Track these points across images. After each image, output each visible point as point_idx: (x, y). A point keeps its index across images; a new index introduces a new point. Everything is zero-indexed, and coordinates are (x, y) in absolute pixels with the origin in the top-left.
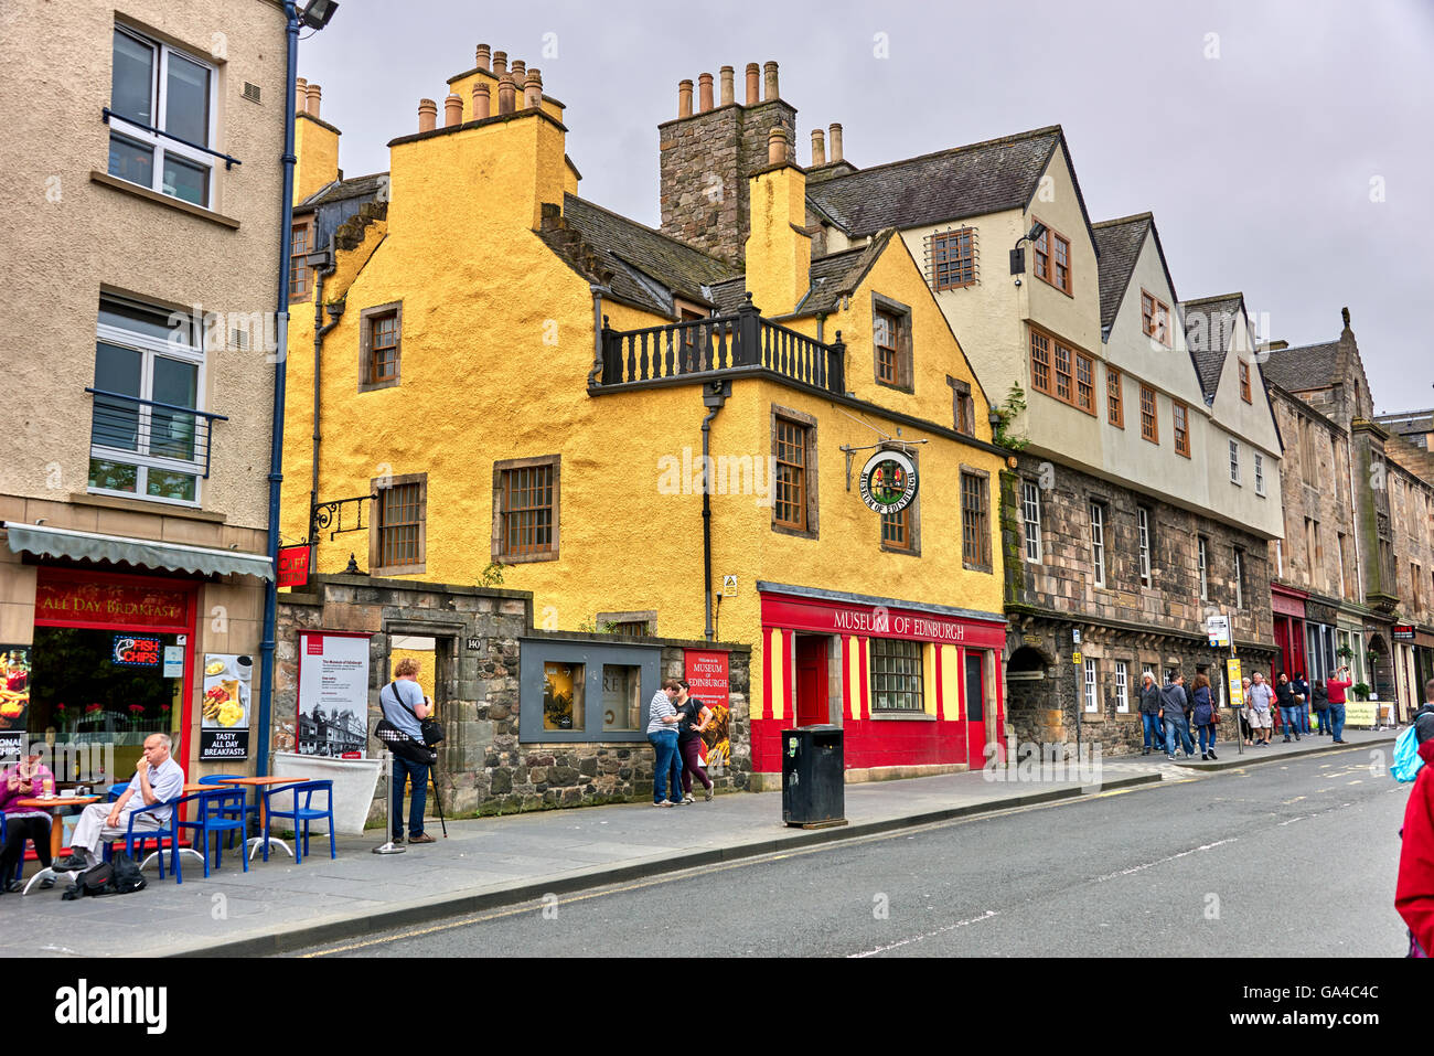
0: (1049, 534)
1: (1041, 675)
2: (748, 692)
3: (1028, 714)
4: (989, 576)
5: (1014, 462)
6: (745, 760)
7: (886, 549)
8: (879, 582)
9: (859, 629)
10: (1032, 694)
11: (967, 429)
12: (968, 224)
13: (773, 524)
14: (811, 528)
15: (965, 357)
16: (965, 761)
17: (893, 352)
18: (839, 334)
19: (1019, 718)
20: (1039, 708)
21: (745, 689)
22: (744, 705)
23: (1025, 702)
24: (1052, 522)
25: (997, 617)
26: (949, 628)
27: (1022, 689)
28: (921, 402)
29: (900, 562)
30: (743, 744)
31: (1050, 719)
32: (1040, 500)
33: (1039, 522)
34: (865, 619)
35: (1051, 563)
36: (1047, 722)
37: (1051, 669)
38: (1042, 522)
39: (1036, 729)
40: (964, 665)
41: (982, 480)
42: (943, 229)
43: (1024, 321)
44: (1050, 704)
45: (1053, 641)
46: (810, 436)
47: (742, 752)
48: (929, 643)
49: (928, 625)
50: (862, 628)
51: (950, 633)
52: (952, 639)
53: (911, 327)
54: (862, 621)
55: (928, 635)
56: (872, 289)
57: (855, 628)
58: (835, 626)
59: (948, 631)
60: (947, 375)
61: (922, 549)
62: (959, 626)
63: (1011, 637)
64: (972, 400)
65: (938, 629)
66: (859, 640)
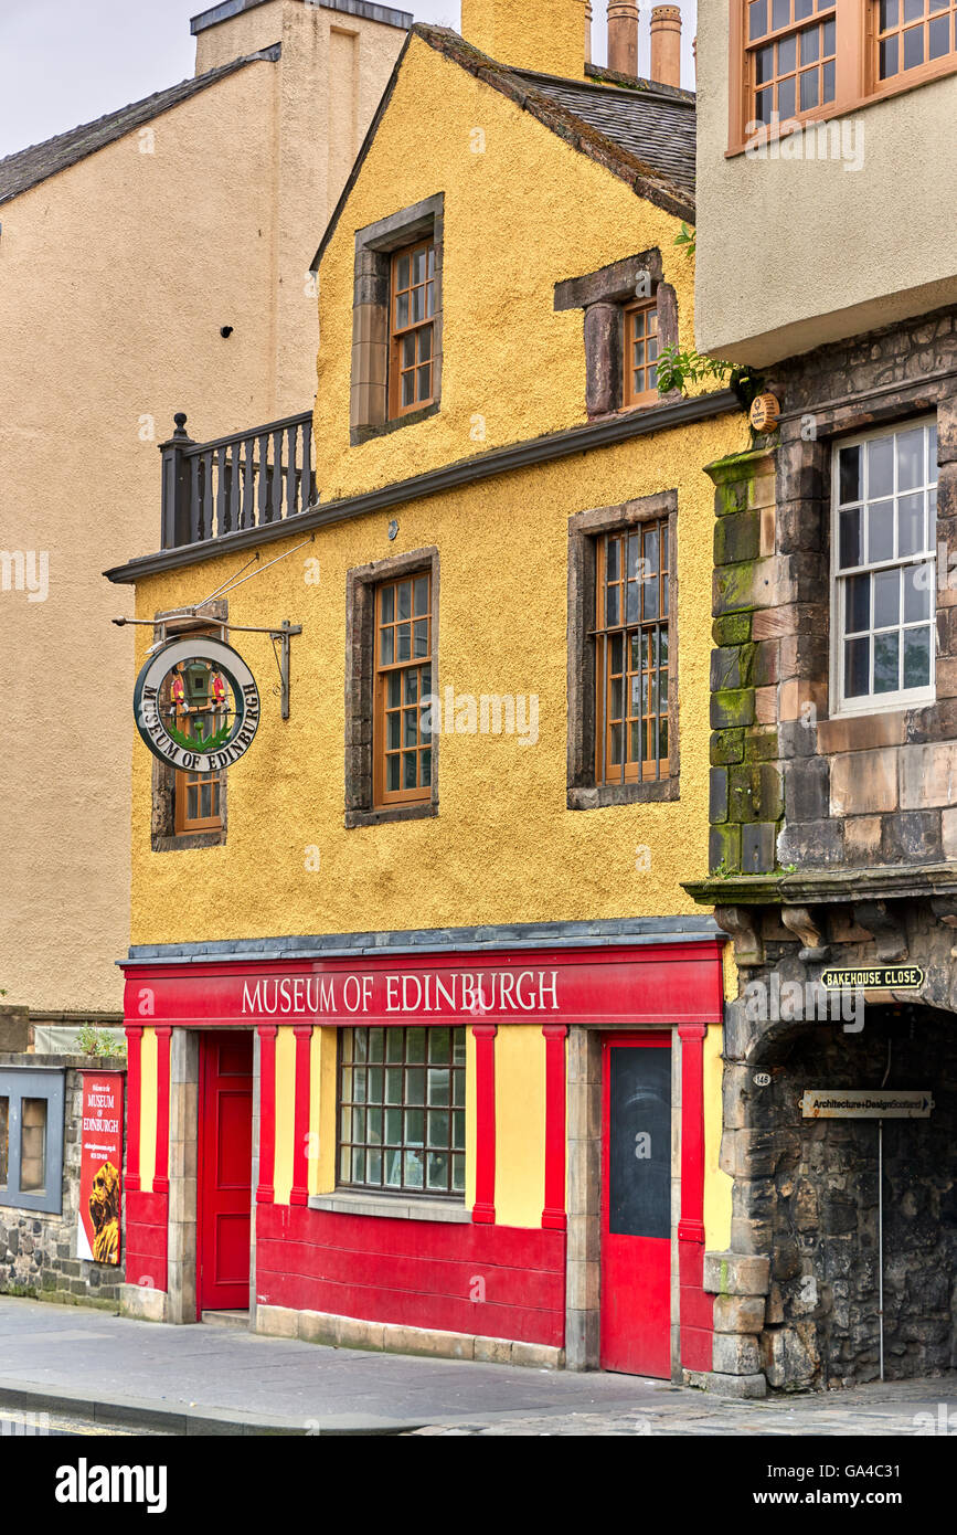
4: (663, 810)
8: (343, 898)
9: (291, 1013)
13: (154, 837)
26: (510, 982)
29: (387, 844)
34: (302, 988)
49: (439, 984)
50: (296, 1010)
51: (513, 993)
52: (521, 1011)
53: (443, 242)
54: (296, 995)
55: (438, 1008)
56: (357, 228)
57: (283, 1009)
58: (244, 1011)
59: (507, 992)
60: (556, 285)
61: (443, 796)
62: (541, 976)
63: (763, 979)
64: (670, 287)
65: (475, 988)
66: (295, 1034)
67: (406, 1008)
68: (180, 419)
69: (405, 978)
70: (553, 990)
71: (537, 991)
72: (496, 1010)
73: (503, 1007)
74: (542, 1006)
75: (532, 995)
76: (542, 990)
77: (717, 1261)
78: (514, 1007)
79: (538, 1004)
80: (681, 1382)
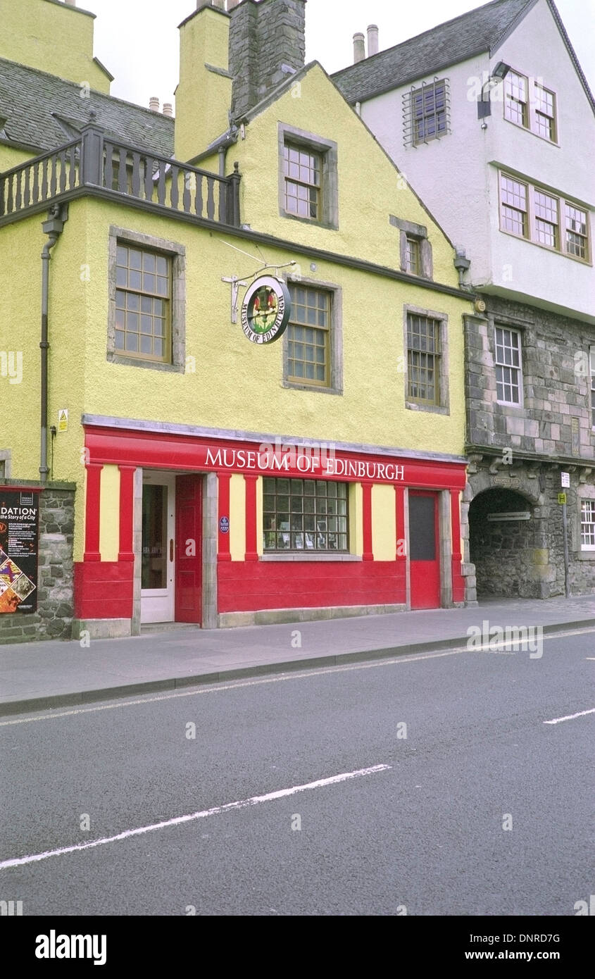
0: (530, 379)
1: (527, 516)
2: (72, 532)
3: (516, 553)
4: (444, 417)
5: (481, 305)
6: (65, 606)
7: (288, 385)
9: (245, 468)
10: (520, 534)
11: (422, 271)
12: (441, 76)
13: (110, 354)
14: (175, 361)
15: (419, 200)
16: (404, 601)
17: (318, 189)
18: (236, 166)
19: (509, 557)
20: (526, 547)
21: (68, 529)
22: (66, 547)
23: (514, 541)
24: (535, 365)
25: (457, 457)
26: (382, 469)
27: (511, 529)
28: (346, 239)
29: (312, 400)
30: (62, 588)
31: (534, 557)
32: (523, 346)
33: (520, 366)
34: (254, 457)
35: (531, 406)
36: (532, 561)
37: (536, 509)
38: (524, 367)
39: (523, 568)
40: (406, 504)
41: (438, 322)
42: (418, 85)
43: (490, 163)
44: (535, 543)
45: (537, 484)
46: (175, 264)
47: (61, 596)
48: (355, 482)
49: (351, 465)
50: (249, 466)
51: (384, 472)
52: (387, 479)
54: (249, 459)
55: (350, 474)
56: (279, 119)
57: (238, 465)
58: (207, 463)
59: (381, 471)
60: (390, 215)
61: (344, 388)
62: (397, 467)
63: (475, 478)
64: (430, 243)
65: (365, 468)
66: (245, 478)
67: (336, 473)
70: (402, 473)
71: (395, 472)
72: (375, 478)
73: (379, 477)
74: (397, 478)
75: (393, 474)
76: (397, 472)
77: (465, 566)
78: (384, 477)
79: (395, 476)
80: (454, 607)
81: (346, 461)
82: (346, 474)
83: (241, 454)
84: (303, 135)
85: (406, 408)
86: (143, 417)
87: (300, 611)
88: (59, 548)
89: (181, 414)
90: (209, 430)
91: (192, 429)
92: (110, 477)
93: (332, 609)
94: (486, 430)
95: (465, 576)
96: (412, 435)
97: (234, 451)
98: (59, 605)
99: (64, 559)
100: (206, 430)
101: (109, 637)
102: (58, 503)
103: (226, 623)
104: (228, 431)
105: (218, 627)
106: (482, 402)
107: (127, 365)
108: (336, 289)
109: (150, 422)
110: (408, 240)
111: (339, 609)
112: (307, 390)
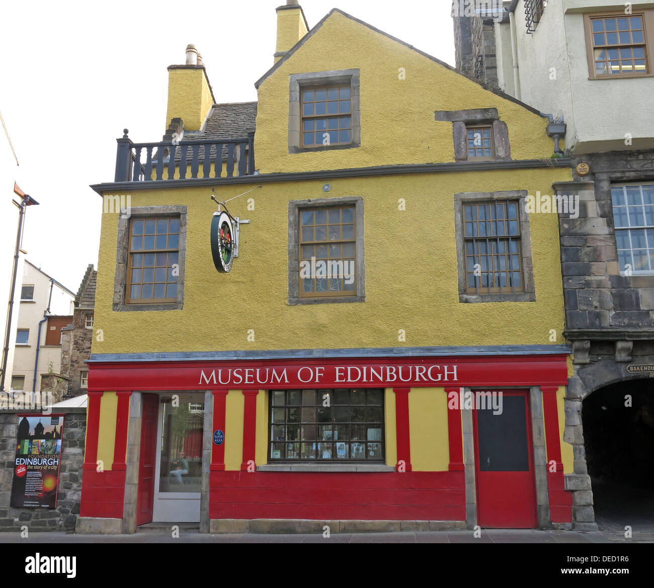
5: (584, 167)
6: (77, 504)
7: (295, 302)
9: (242, 384)
11: (495, 153)
13: (115, 305)
22: (81, 458)
28: (369, 151)
29: (323, 312)
30: (76, 490)
34: (252, 373)
46: (180, 222)
47: (75, 497)
48: (382, 388)
49: (373, 371)
50: (247, 382)
52: (430, 381)
53: (359, 86)
54: (247, 376)
56: (291, 73)
57: (234, 382)
58: (200, 383)
59: (421, 374)
60: (436, 112)
61: (367, 293)
62: (446, 367)
63: (589, 369)
64: (503, 122)
65: (397, 373)
66: (243, 393)
67: (349, 381)
68: (126, 131)
69: (349, 368)
70: (455, 373)
71: (443, 373)
72: (412, 381)
73: (417, 379)
74: (446, 379)
75: (440, 376)
76: (446, 373)
77: (570, 478)
79: (443, 377)
80: (554, 528)
81: (365, 368)
82: (365, 380)
83: (237, 372)
84: (317, 76)
85: (461, 301)
86: (142, 351)
87: (297, 522)
88: (76, 459)
89: (179, 343)
90: (205, 354)
91: (188, 355)
92: (109, 402)
93: (340, 523)
94: (597, 310)
95: (573, 491)
96: (472, 330)
97: (230, 370)
98: (74, 504)
99: (79, 467)
100: (203, 354)
101: (101, 533)
102: (78, 423)
103: (217, 529)
104: (228, 352)
105: (209, 532)
106: (588, 278)
107: (130, 310)
108: (356, 201)
109: (147, 353)
110: (467, 128)
111: (351, 524)
112: (318, 303)
